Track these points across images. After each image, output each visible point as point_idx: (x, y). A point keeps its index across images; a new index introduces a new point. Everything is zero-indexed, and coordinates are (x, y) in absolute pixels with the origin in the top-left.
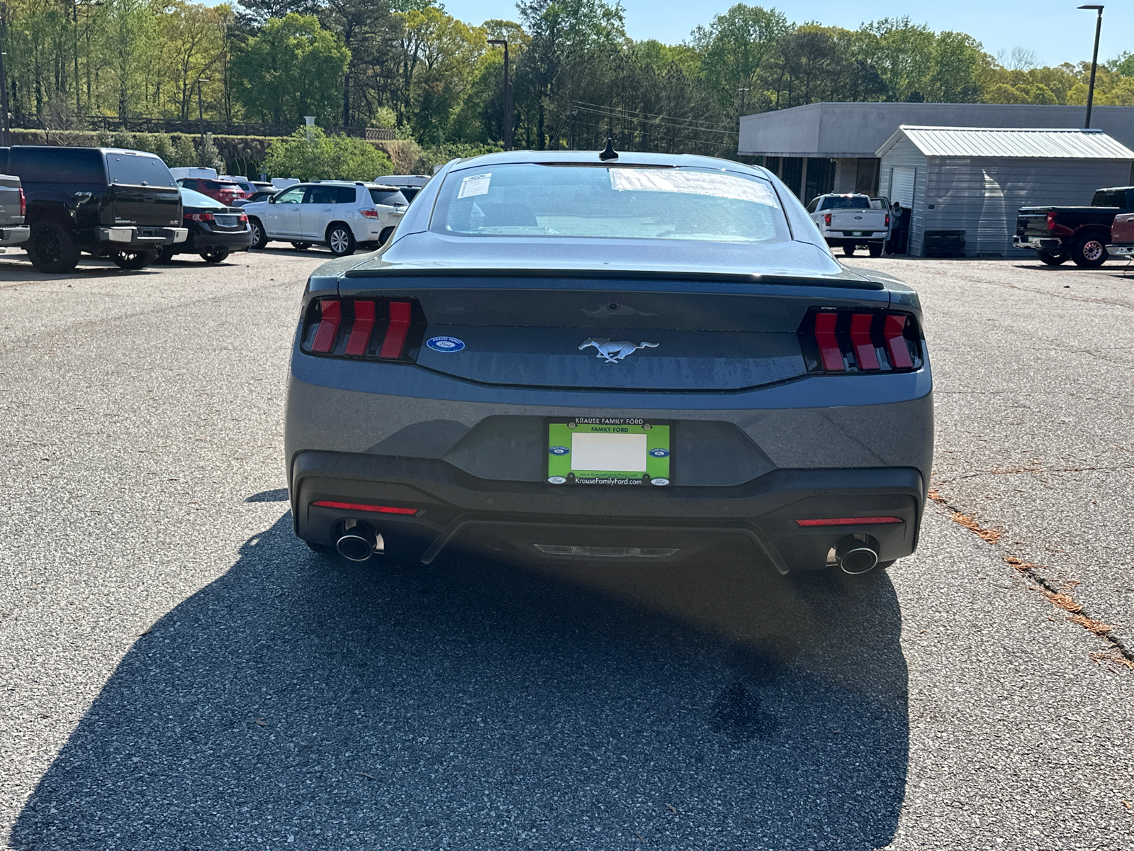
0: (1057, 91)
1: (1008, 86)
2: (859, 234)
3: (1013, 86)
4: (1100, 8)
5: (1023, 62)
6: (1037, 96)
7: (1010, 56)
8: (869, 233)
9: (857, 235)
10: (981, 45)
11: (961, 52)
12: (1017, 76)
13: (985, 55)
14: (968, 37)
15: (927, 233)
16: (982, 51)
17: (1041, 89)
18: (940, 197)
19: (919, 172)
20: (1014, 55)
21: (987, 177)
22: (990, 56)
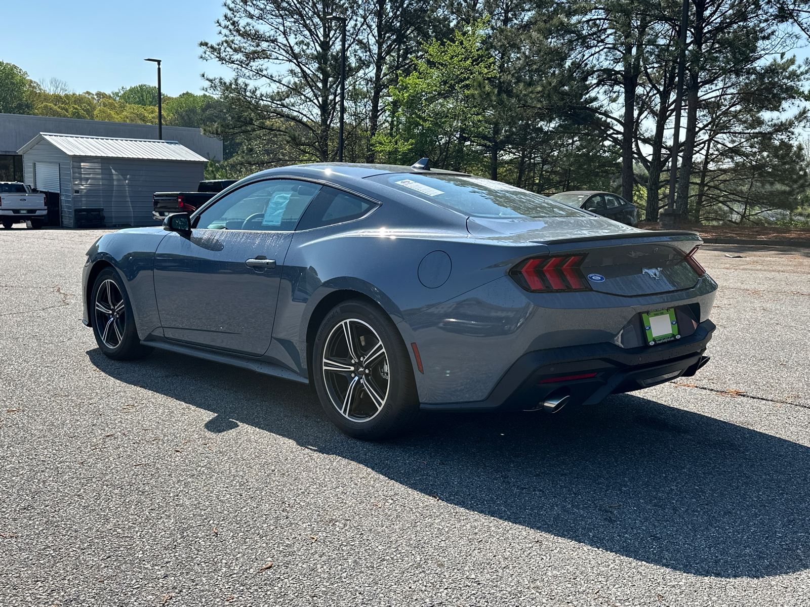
0: (87, 111)
1: (52, 105)
2: (25, 212)
3: (55, 105)
4: (159, 62)
5: (59, 89)
6: (74, 114)
7: (49, 84)
8: (34, 211)
9: (23, 212)
10: (27, 74)
11: (13, 78)
12: (57, 99)
13: (31, 81)
14: (16, 67)
15: (76, 211)
16: (28, 78)
17: (76, 109)
18: (82, 185)
19: (61, 166)
20: (52, 83)
21: (113, 171)
22: (35, 82)
